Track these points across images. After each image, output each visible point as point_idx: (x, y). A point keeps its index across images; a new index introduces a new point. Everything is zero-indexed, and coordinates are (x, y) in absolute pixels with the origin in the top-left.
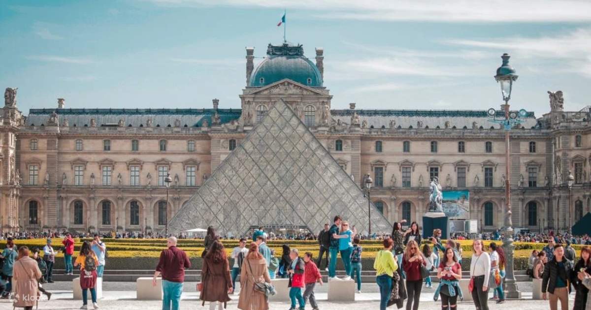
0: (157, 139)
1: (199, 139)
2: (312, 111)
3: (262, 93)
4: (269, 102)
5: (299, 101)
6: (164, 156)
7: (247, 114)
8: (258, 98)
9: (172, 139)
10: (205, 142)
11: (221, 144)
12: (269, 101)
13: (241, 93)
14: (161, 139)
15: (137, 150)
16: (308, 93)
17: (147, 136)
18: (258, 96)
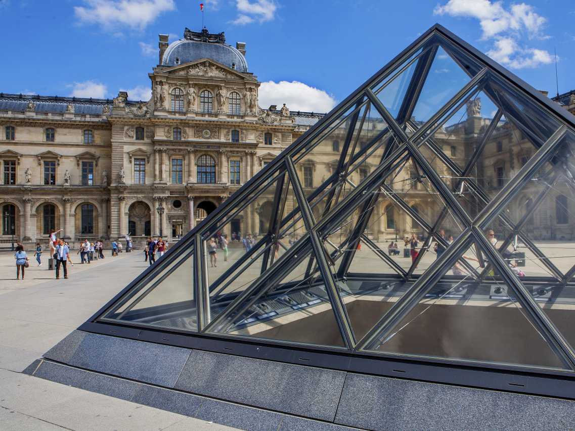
0: (42, 127)
1: (98, 129)
2: (236, 99)
3: (177, 74)
4: (186, 85)
5: (222, 85)
6: (51, 149)
7: (159, 96)
8: (173, 79)
9: (61, 127)
10: (105, 132)
11: (124, 132)
12: (186, 83)
13: (152, 72)
14: (47, 127)
15: (13, 139)
16: (233, 77)
17: (26, 122)
18: (172, 76)
